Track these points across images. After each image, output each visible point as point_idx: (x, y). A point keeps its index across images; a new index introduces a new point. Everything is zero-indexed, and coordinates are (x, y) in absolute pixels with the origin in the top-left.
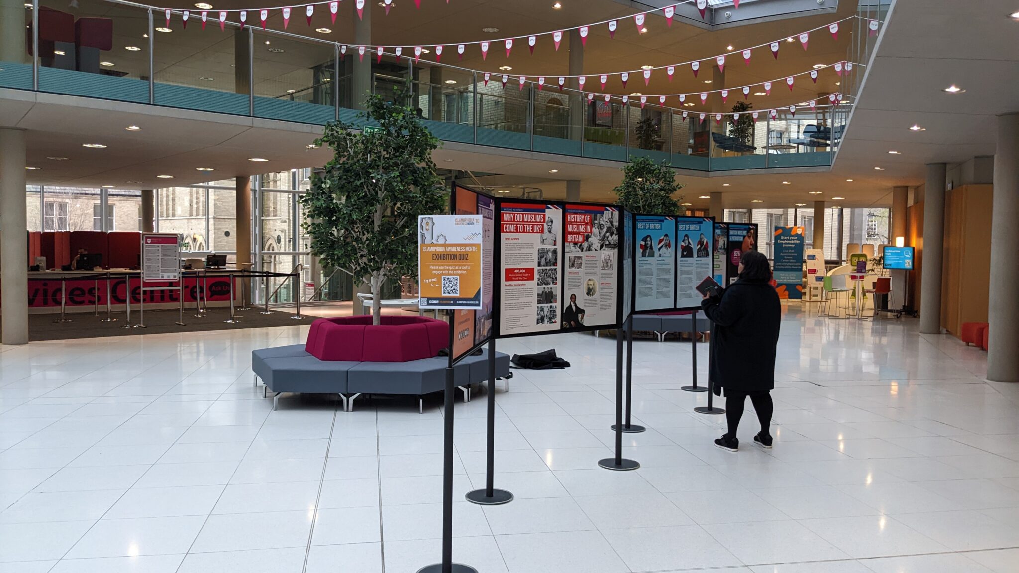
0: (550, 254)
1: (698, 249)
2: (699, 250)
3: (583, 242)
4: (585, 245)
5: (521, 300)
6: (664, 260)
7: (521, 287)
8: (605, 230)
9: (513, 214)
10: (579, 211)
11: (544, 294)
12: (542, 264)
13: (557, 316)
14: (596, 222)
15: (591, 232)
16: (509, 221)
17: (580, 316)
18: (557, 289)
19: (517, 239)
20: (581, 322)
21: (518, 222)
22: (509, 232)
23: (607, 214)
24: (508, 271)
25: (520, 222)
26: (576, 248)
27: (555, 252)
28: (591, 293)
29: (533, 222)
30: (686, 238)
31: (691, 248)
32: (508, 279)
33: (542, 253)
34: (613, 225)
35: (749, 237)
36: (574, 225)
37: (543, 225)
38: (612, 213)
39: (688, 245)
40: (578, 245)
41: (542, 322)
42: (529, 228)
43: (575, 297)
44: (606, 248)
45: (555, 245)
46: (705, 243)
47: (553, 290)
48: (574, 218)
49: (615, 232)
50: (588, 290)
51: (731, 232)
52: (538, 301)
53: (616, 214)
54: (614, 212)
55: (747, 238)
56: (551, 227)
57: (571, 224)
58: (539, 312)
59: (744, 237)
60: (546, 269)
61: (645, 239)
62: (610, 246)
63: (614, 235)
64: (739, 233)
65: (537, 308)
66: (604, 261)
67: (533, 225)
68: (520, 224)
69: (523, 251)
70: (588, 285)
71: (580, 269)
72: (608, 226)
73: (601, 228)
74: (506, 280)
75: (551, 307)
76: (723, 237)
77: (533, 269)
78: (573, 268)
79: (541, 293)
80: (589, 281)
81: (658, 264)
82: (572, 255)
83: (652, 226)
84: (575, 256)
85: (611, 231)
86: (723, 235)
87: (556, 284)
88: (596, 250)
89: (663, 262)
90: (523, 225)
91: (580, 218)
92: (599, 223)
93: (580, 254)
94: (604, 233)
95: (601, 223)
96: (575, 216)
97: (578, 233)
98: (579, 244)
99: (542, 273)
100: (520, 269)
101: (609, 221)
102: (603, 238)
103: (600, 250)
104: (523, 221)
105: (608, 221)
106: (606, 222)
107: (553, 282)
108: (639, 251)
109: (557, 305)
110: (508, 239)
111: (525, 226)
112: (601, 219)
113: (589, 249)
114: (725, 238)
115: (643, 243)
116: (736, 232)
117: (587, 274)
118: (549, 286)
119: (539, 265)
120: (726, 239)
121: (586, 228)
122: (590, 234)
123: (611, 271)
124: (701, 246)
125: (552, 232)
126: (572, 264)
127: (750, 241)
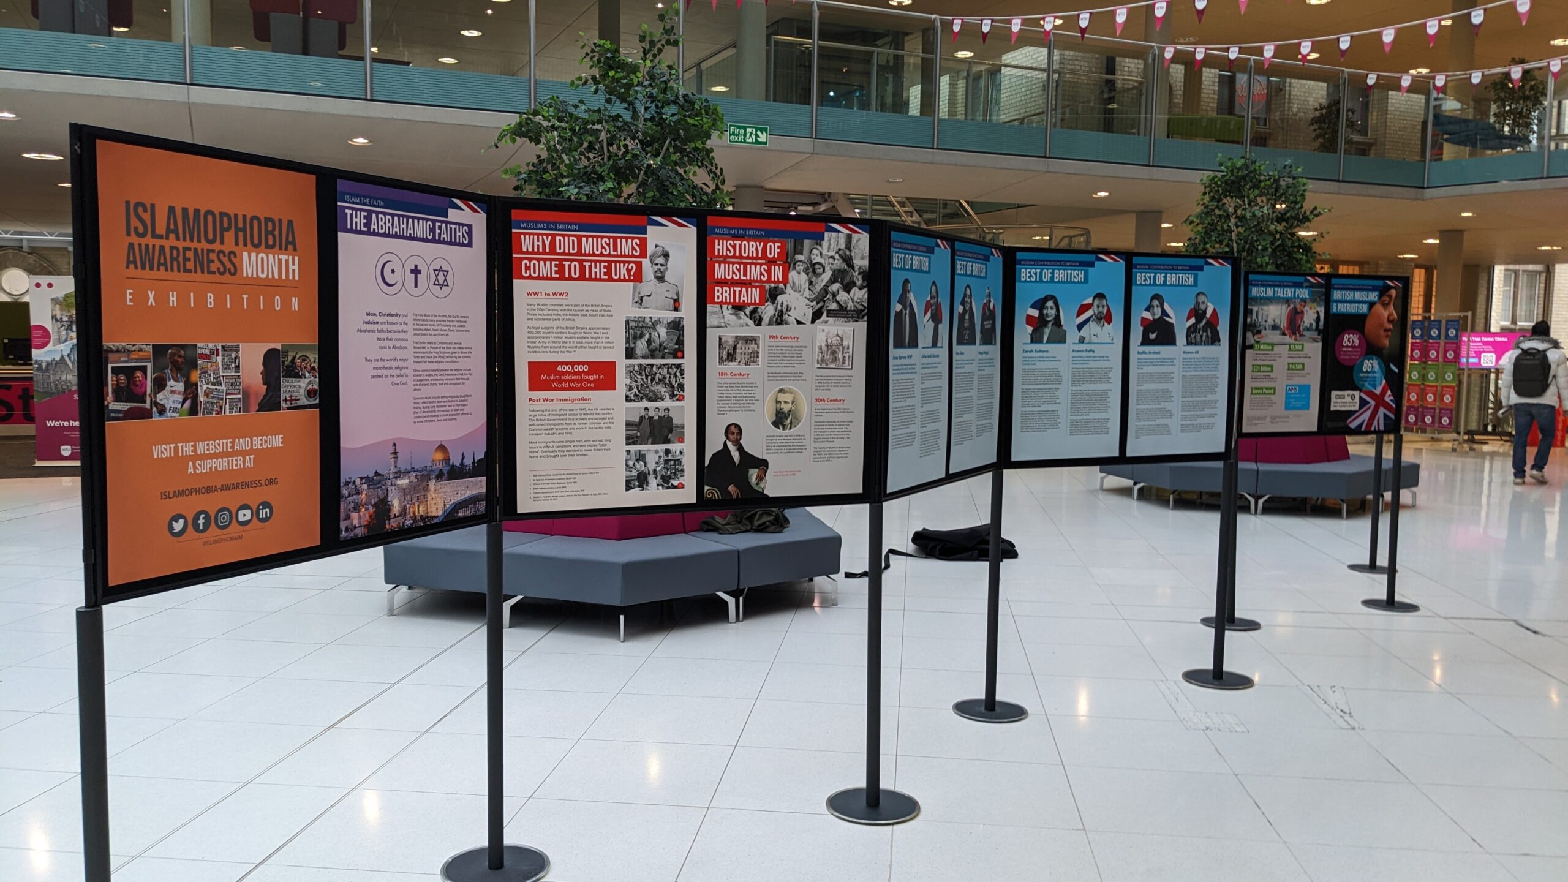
0: (663, 331)
1: (1189, 329)
2: (1191, 330)
3: (762, 303)
4: (768, 311)
5: (577, 435)
6: (1091, 351)
7: (577, 405)
8: (827, 276)
9: (547, 235)
10: (749, 232)
11: (646, 423)
12: (638, 352)
13: (685, 473)
14: (799, 257)
15: (785, 280)
16: (538, 253)
17: (753, 474)
18: (685, 412)
19: (562, 294)
20: (756, 488)
21: (564, 254)
22: (539, 278)
23: (834, 241)
24: (535, 368)
25: (569, 254)
26: (740, 318)
27: (677, 326)
28: (788, 422)
29: (609, 255)
30: (1156, 302)
31: (1172, 324)
32: (535, 385)
33: (635, 330)
34: (851, 266)
35: (1385, 305)
36: (733, 263)
37: (639, 265)
38: (849, 238)
39: (1161, 318)
40: (748, 312)
41: (640, 486)
42: (599, 270)
43: (740, 429)
44: (831, 320)
45: (676, 309)
46: (1208, 315)
47: (671, 414)
48: (734, 247)
49: (859, 282)
50: (777, 415)
51: (1337, 295)
52: (627, 439)
53: (862, 240)
54: (855, 237)
55: (1378, 308)
56: (662, 268)
57: (725, 262)
58: (631, 463)
59: (1372, 305)
60: (652, 366)
61: (1040, 305)
62: (842, 312)
63: (855, 290)
64: (1358, 295)
65: (625, 453)
66: (824, 348)
67: (610, 262)
68: (572, 261)
69: (580, 321)
70: (778, 402)
71: (753, 366)
72: (835, 267)
73: (814, 272)
74: (530, 390)
75: (667, 452)
76: (1315, 304)
77: (612, 365)
78: (732, 364)
79: (637, 420)
80: (780, 395)
81: (1075, 360)
82: (729, 335)
83: (1060, 274)
84: (737, 337)
85: (847, 280)
86: (1314, 301)
87: (682, 398)
88: (799, 322)
89: (1091, 354)
90: (581, 262)
91: (751, 248)
92: (810, 260)
93: (751, 330)
94: (824, 283)
95: (816, 259)
96: (738, 243)
97: (747, 284)
98: (751, 308)
99: (640, 374)
100: (573, 364)
101: (840, 256)
102: (822, 297)
103: (813, 322)
104: (579, 253)
105: (837, 256)
106: (832, 257)
107: (672, 396)
108: (1022, 332)
109: (686, 450)
110: (536, 294)
111: (587, 264)
112: (815, 251)
113: (779, 319)
114: (1319, 305)
115: (1035, 313)
116: (1349, 296)
117: (772, 377)
118: (660, 404)
119: (630, 353)
120: (1323, 309)
121: (769, 272)
122: (781, 286)
123: (849, 373)
124: (1198, 321)
125: (666, 278)
126: (729, 354)
127: (1386, 314)
